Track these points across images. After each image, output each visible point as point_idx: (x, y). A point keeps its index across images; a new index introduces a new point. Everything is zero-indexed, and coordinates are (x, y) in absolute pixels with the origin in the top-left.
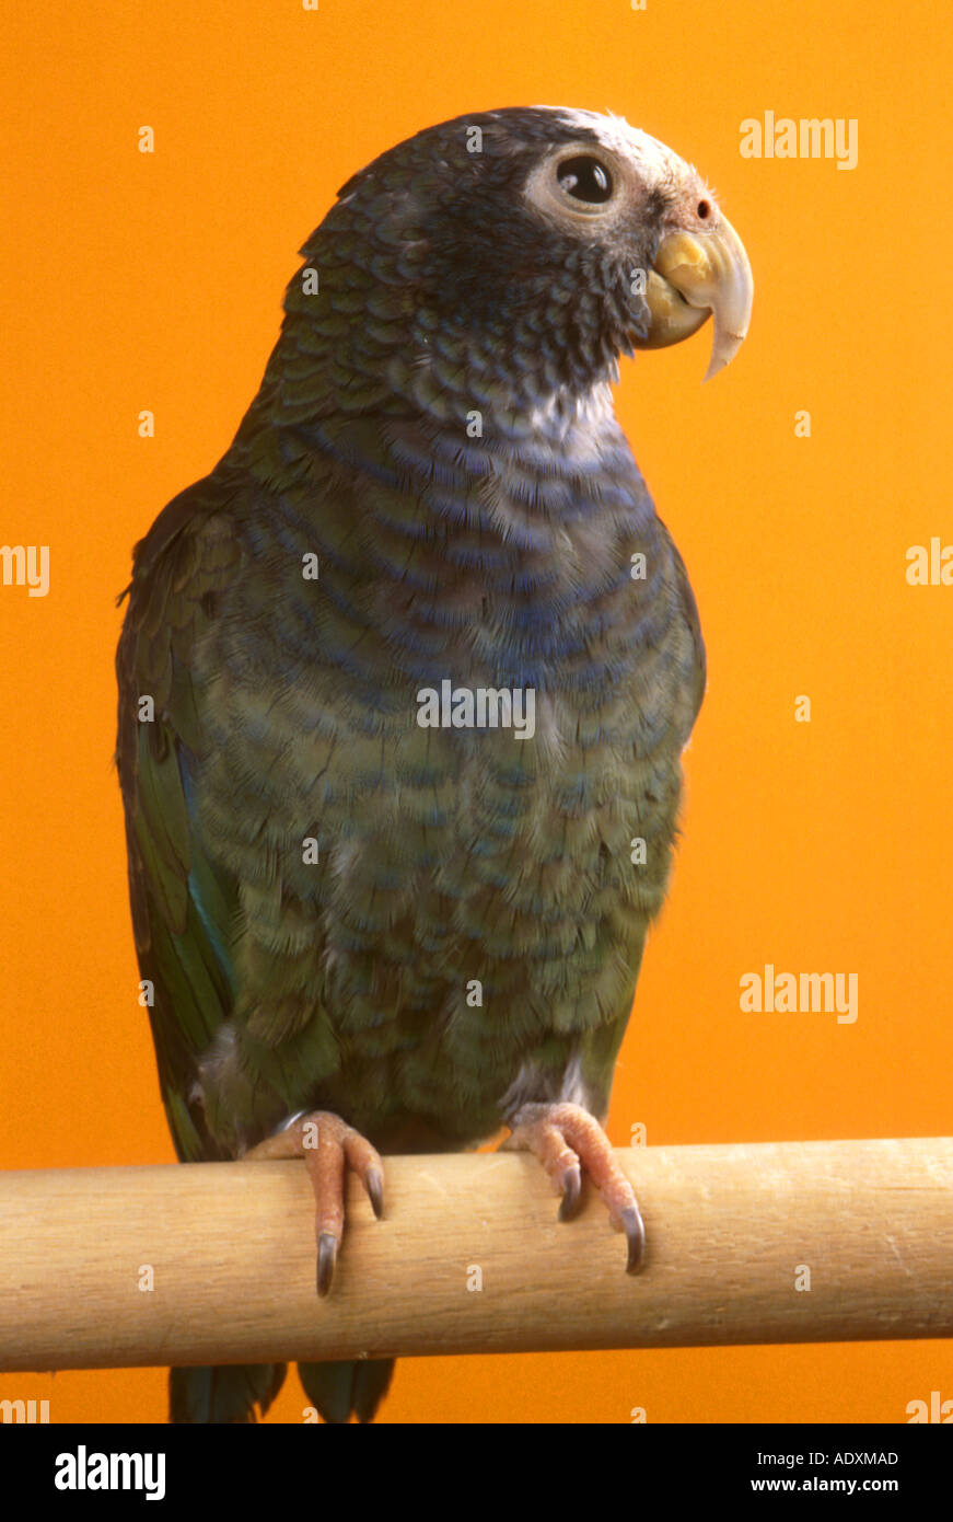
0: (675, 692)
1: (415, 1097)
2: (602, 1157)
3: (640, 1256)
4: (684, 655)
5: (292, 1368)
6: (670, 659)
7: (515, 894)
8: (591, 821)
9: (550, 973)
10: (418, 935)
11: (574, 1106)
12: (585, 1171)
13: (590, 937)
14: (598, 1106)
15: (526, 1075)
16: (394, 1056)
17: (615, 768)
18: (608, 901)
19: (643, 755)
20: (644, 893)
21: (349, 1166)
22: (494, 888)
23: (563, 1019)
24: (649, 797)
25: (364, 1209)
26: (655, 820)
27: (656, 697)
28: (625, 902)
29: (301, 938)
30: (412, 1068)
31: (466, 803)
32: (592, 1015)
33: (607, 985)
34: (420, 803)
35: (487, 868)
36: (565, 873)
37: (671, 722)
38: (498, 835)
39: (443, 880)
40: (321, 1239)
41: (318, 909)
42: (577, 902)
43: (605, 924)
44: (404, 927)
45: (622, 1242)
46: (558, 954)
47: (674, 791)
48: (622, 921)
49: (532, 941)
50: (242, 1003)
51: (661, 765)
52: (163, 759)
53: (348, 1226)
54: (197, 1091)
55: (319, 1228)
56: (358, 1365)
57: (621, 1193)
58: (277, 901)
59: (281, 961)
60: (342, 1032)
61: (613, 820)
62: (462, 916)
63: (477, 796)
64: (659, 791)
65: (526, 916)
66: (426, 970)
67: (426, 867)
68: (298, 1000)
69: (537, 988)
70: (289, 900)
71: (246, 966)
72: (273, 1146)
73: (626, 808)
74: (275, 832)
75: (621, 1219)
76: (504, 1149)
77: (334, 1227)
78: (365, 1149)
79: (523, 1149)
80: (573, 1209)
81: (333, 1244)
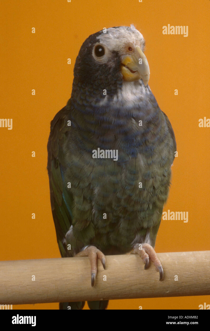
0: (169, 152)
1: (113, 242)
2: (154, 255)
3: (162, 277)
4: (171, 144)
5: (86, 303)
6: (168, 144)
7: (134, 197)
8: (151, 181)
9: (142, 214)
10: (113, 207)
11: (148, 244)
12: (150, 258)
13: (151, 207)
14: (153, 244)
15: (137, 237)
16: (108, 233)
17: (156, 169)
18: (155, 199)
19: (162, 166)
20: (162, 197)
21: (98, 258)
22: (130, 196)
23: (145, 225)
24: (164, 176)
25: (101, 267)
26: (165, 181)
27: (165, 153)
28: (159, 199)
29: (87, 207)
30: (112, 236)
31: (123, 178)
32: (152, 224)
33: (155, 217)
34: (113, 179)
35: (128, 192)
36: (145, 193)
37: (168, 159)
38: (130, 185)
39: (119, 195)
40: (92, 274)
41: (91, 201)
42: (148, 199)
43: (154, 204)
44: (110, 205)
45: (158, 274)
46: (144, 210)
47: (169, 174)
48: (158, 203)
49: (138, 207)
50: (74, 221)
51: (166, 168)
52: (57, 168)
53: (98, 271)
54: (65, 241)
55: (91, 272)
56: (101, 302)
57: (158, 263)
58: (82, 199)
59: (82, 213)
60: (96, 228)
61: (156, 181)
62: (123, 202)
63: (126, 176)
64: (166, 174)
65: (137, 203)
66: (115, 214)
67: (115, 192)
68: (86, 221)
69: (139, 218)
70: (85, 198)
71: (75, 214)
72: (81, 254)
73: (159, 178)
74: (81, 185)
75: (158, 269)
76: (132, 254)
77: (95, 271)
78: (102, 254)
79: (136, 254)
80: (147, 267)
81: (95, 275)
